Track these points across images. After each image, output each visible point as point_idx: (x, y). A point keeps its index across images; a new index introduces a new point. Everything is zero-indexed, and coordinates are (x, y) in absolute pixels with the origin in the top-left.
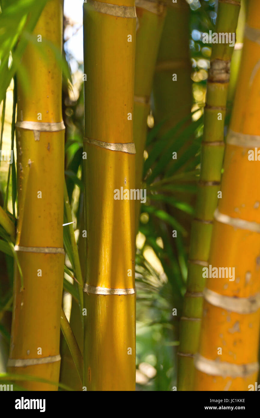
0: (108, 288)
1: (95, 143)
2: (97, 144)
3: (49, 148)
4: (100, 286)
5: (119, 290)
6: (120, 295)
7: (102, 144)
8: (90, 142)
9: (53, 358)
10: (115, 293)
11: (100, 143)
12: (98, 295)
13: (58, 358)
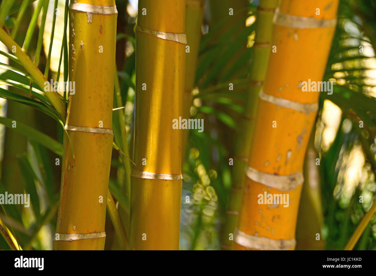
0: (154, 173)
1: (147, 31)
2: (149, 33)
3: (101, 30)
4: (147, 171)
5: (166, 175)
6: (166, 180)
7: (154, 33)
8: (143, 30)
9: (99, 234)
10: (162, 178)
11: (152, 32)
12: (145, 179)
13: (104, 235)
